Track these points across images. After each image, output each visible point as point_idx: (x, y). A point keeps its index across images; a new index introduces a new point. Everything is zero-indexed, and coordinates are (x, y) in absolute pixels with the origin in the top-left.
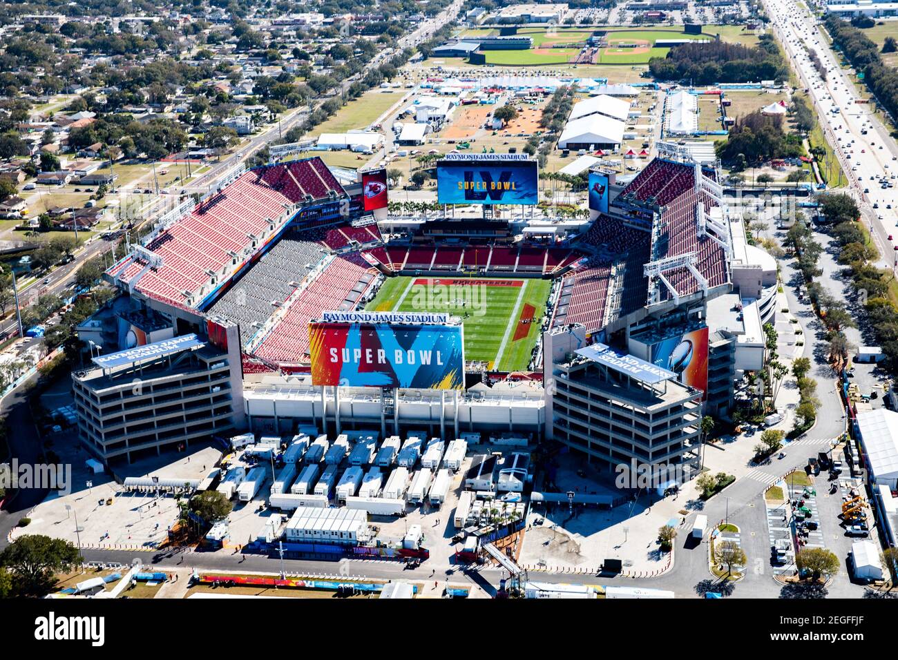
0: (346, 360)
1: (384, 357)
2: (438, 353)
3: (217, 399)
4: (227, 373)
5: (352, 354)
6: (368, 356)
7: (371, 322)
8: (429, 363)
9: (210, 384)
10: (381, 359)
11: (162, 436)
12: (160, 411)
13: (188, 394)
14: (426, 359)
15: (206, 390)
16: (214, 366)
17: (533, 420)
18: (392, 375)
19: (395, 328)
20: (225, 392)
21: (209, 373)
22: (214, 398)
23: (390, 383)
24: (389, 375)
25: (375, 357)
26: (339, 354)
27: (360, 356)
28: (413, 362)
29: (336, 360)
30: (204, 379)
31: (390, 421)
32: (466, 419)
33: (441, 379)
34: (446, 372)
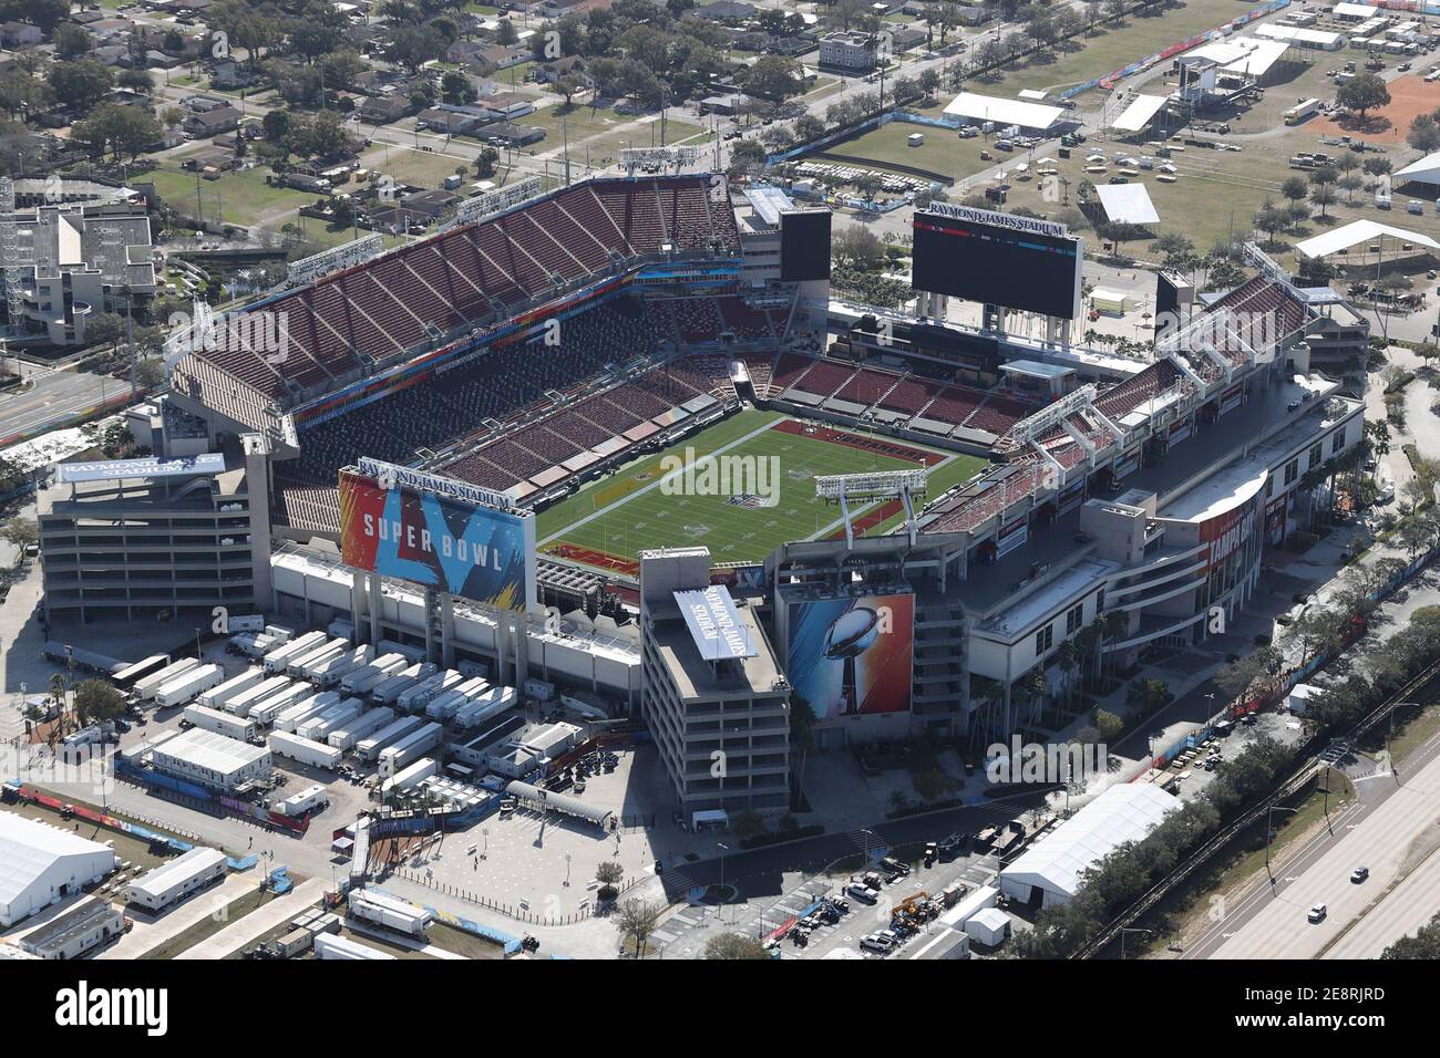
0: (383, 536)
1: (429, 542)
2: (496, 551)
3: (227, 556)
4: (245, 521)
5: (390, 529)
6: (411, 537)
7: (416, 486)
8: (484, 564)
9: (217, 532)
10: (426, 544)
11: (136, 593)
12: (134, 558)
13: (179, 540)
14: (480, 558)
15: (211, 540)
16: (225, 508)
17: (621, 682)
18: (439, 571)
19: (443, 502)
20: (241, 547)
21: (216, 516)
22: (222, 554)
23: (436, 582)
24: (435, 571)
25: (418, 541)
26: (375, 524)
27: (400, 534)
28: (464, 559)
29: (371, 534)
30: (209, 523)
31: (437, 639)
32: (537, 659)
33: (499, 593)
34: (505, 584)
